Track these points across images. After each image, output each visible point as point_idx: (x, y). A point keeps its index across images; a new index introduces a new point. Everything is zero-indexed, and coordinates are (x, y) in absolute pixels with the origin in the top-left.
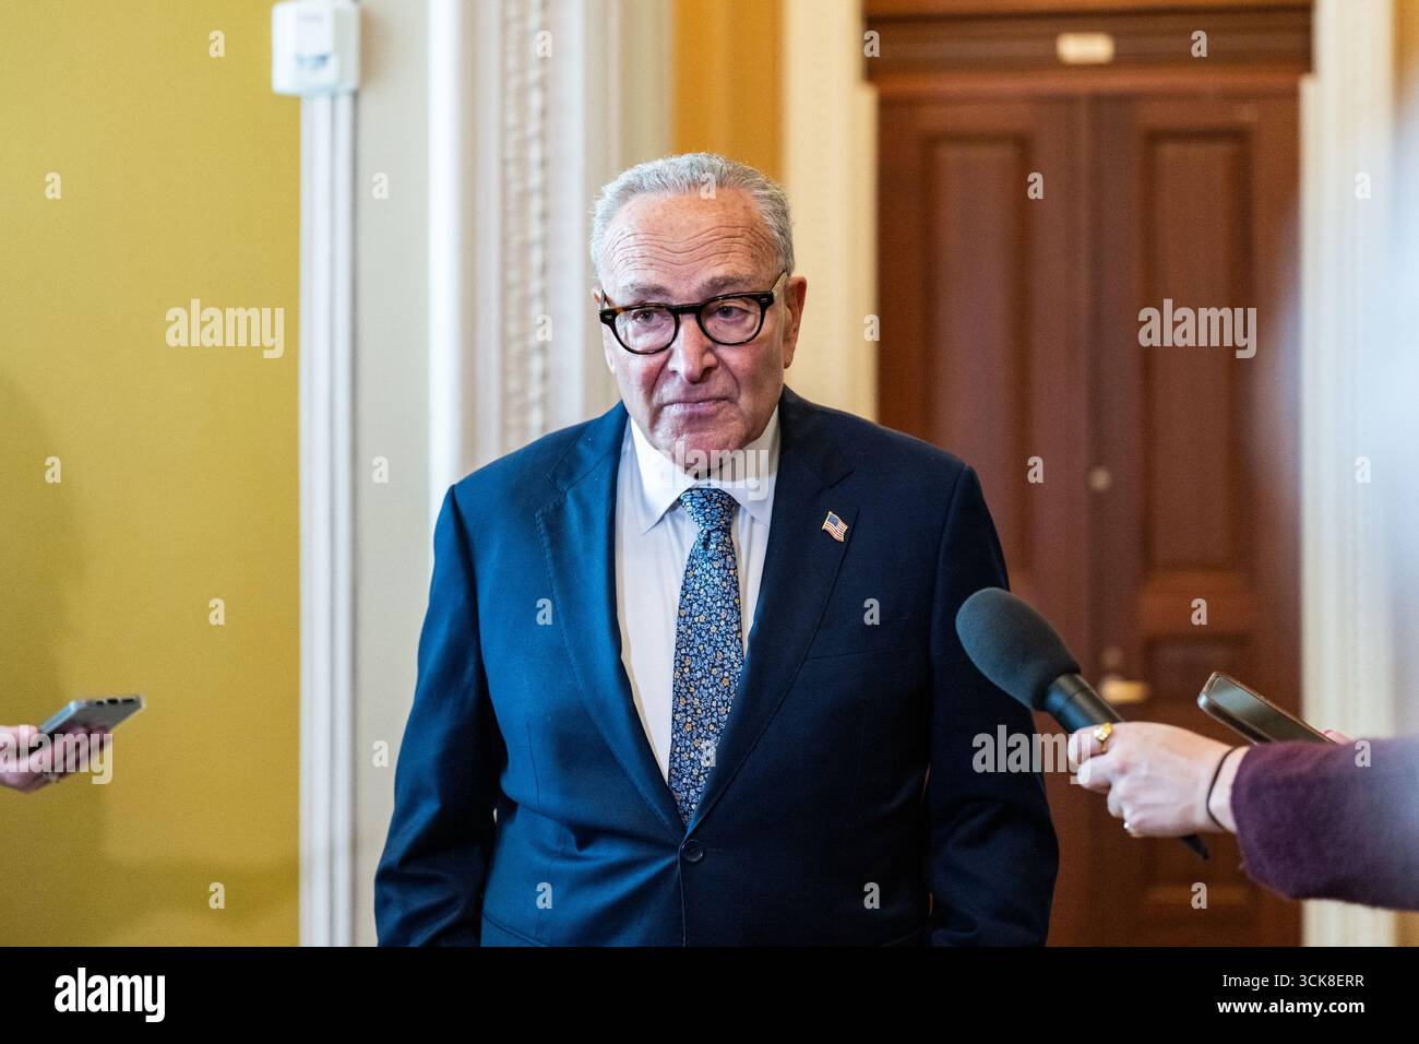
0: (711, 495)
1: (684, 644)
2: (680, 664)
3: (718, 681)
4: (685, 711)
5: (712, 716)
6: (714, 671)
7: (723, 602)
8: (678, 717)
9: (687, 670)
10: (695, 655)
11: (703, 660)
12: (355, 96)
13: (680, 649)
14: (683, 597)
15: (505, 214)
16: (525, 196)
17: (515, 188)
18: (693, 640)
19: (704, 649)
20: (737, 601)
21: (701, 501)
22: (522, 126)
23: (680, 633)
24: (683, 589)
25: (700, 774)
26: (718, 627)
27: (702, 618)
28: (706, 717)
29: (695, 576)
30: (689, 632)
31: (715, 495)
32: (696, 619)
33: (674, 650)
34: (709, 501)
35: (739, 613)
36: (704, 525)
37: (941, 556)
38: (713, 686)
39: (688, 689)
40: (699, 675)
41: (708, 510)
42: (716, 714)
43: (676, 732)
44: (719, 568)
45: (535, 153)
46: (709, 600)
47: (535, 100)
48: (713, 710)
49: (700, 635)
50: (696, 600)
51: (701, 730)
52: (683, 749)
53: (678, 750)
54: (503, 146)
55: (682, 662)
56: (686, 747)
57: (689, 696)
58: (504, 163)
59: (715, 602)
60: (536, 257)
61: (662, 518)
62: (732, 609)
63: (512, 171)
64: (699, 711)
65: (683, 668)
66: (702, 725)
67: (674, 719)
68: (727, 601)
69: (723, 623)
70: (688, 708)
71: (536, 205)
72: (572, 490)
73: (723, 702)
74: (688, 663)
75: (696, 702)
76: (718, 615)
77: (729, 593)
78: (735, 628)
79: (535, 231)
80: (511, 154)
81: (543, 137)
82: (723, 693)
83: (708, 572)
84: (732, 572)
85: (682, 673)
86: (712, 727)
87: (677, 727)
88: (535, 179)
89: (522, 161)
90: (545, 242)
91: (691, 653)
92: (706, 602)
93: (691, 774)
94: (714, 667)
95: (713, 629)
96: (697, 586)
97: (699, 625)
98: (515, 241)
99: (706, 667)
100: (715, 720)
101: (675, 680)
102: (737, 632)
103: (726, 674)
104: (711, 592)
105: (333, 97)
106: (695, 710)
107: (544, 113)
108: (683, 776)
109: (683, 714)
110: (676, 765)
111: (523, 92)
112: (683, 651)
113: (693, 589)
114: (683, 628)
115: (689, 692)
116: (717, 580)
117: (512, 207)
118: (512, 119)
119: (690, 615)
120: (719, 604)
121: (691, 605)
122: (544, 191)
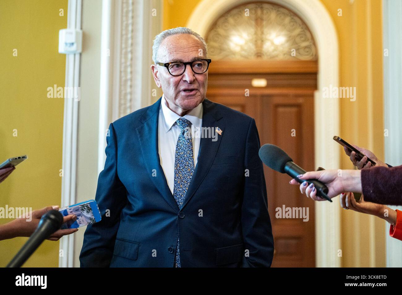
0: (185, 121)
1: (177, 160)
2: (176, 165)
3: (187, 170)
4: (178, 178)
5: (185, 179)
6: (186, 167)
7: (188, 148)
8: (176, 179)
9: (178, 167)
10: (180, 163)
11: (183, 164)
12: (81, 54)
13: (176, 162)
14: (177, 148)
15: (120, 85)
16: (126, 81)
17: (123, 79)
18: (180, 159)
19: (183, 161)
20: (192, 148)
21: (182, 122)
22: (126, 62)
23: (176, 157)
24: (177, 146)
25: (182, 194)
26: (187, 155)
27: (182, 153)
28: (184, 179)
29: (180, 142)
30: (179, 157)
31: (186, 121)
32: (181, 153)
33: (174, 162)
34: (184, 122)
35: (193, 152)
36: (183, 128)
37: (247, 140)
38: (185, 171)
39: (179, 172)
40: (182, 168)
41: (184, 125)
42: (186, 179)
43: (175, 183)
44: (187, 140)
45: (129, 70)
46: (184, 148)
47: (129, 56)
48: (186, 177)
49: (182, 158)
50: (181, 148)
51: (182, 183)
52: (177, 188)
53: (176, 188)
54: (121, 67)
55: (177, 165)
56: (178, 187)
57: (179, 174)
58: (121, 72)
59: (186, 149)
60: (129, 97)
61: (171, 129)
62: (191, 150)
63: (123, 74)
64: (182, 178)
65: (177, 166)
66: (183, 181)
67: (175, 180)
68: (189, 148)
69: (188, 154)
70: (179, 177)
71: (129, 83)
72: (146, 123)
73: (189, 175)
74: (178, 165)
75: (181, 175)
76: (187, 152)
77: (190, 146)
78: (192, 155)
79: (129, 90)
80: (123, 69)
81: (131, 66)
82: (188, 173)
83: (184, 141)
84: (190, 141)
85: (177, 168)
86: (185, 182)
87: (176, 182)
88: (129, 76)
89: (126, 72)
90: (131, 93)
91: (179, 163)
92: (183, 149)
93: (180, 195)
94: (186, 166)
95: (185, 156)
96: (181, 145)
97: (181, 155)
98: (123, 92)
99: (184, 166)
100: (186, 180)
101: (175, 170)
102: (192, 156)
103: (189, 168)
104: (185, 146)
105: (75, 55)
106: (181, 177)
107: (132, 59)
108: (177, 195)
109: (177, 179)
110: (175, 192)
111: (126, 54)
112: (177, 162)
113: (180, 146)
114: (177, 156)
115: (179, 173)
116: (186, 143)
117: (123, 84)
118: (123, 60)
119: (179, 152)
120: (187, 149)
121: (179, 150)
122: (131, 80)
